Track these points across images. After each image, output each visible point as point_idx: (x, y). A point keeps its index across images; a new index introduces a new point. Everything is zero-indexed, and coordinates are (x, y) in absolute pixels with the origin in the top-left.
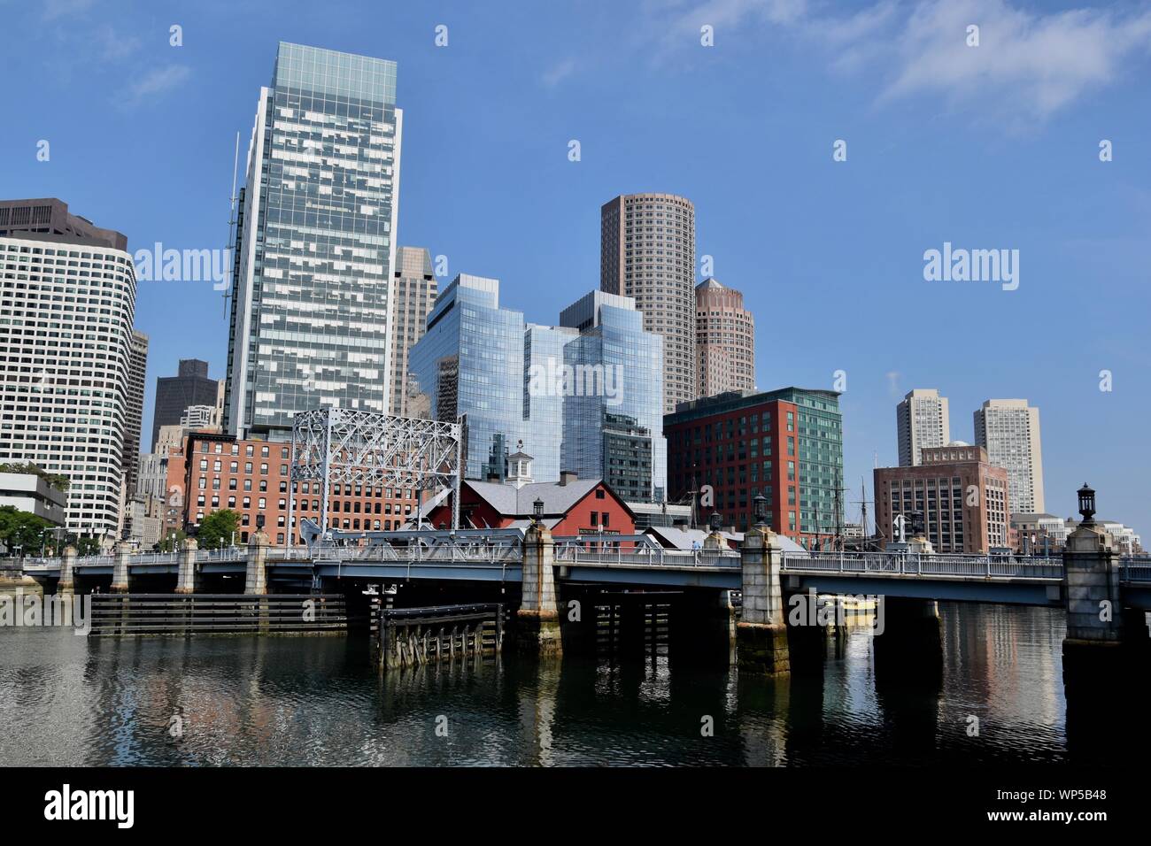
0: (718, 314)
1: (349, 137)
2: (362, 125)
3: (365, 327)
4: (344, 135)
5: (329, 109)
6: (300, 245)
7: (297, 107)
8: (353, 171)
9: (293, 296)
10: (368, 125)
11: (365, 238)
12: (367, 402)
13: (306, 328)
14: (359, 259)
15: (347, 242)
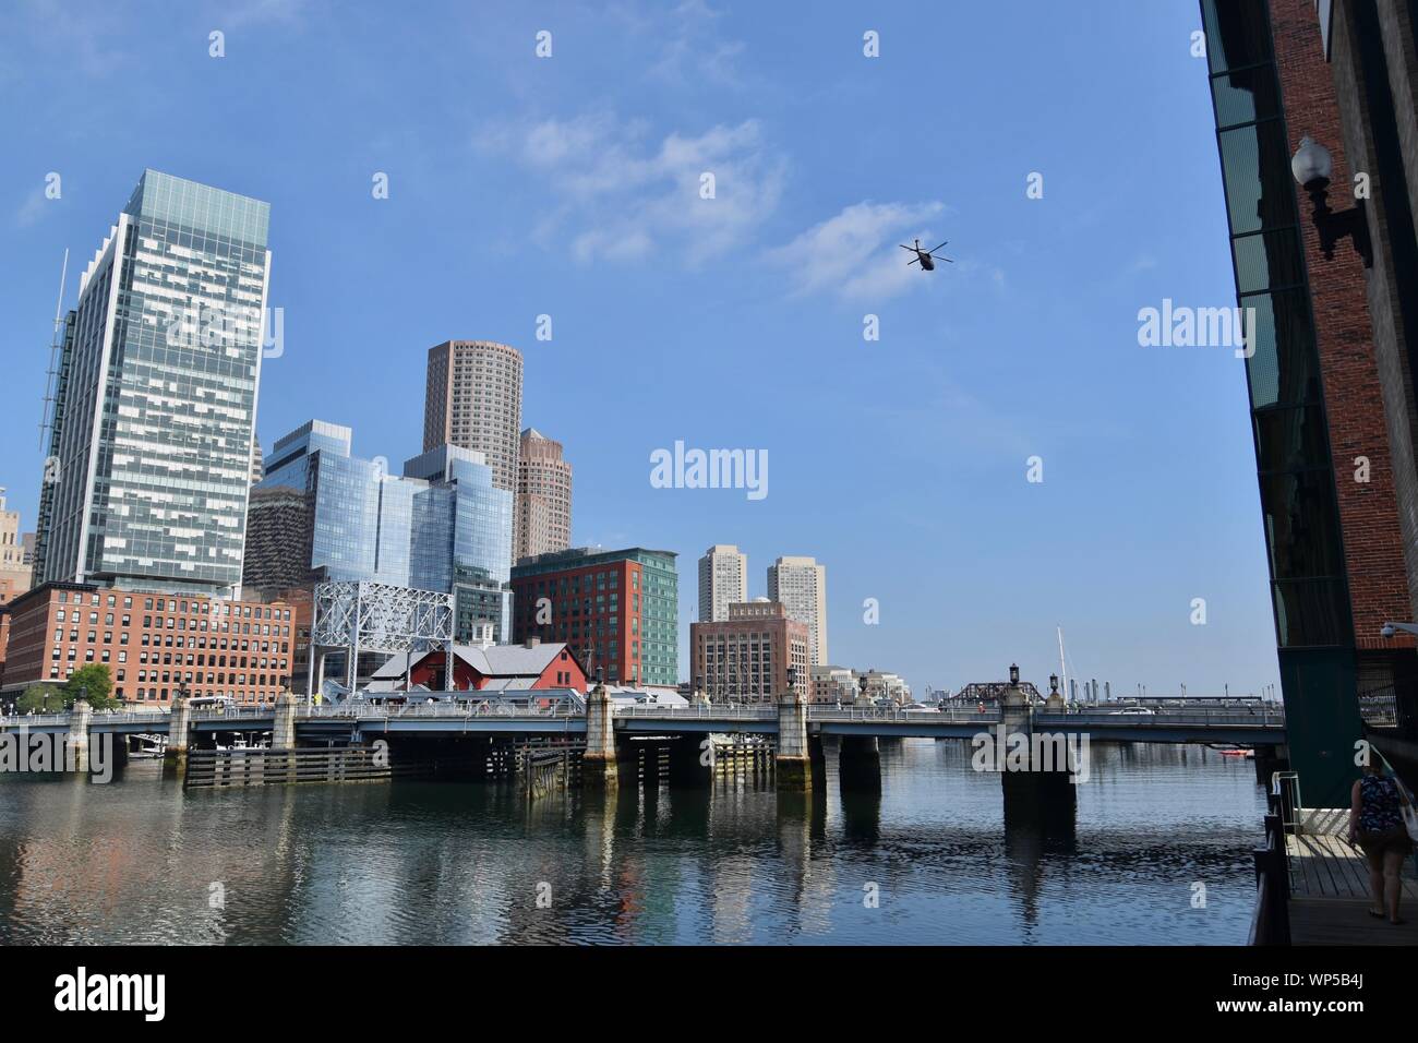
1: (217, 275)
2: (231, 264)
3: (226, 473)
4: (212, 273)
5: (197, 245)
6: (159, 384)
7: (162, 239)
9: (150, 437)
10: (238, 265)
11: (230, 382)
12: (225, 551)
13: (162, 471)
14: (222, 403)
15: (210, 384)
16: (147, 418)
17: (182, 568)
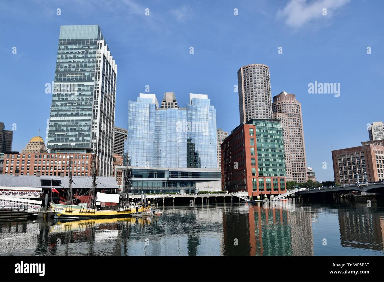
0: (284, 103)
1: (82, 52)
2: (86, 47)
3: (84, 113)
4: (80, 51)
5: (76, 44)
7: (65, 45)
8: (83, 62)
9: (62, 105)
10: (88, 47)
11: (86, 83)
12: (85, 138)
13: (65, 115)
14: (84, 90)
15: (80, 85)
16: (61, 99)
17: (71, 145)
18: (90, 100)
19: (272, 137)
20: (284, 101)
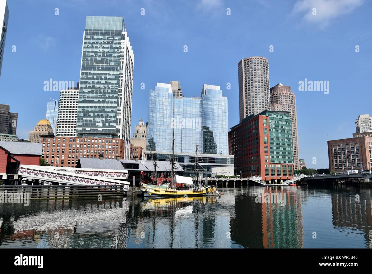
0: (281, 94)
1: (107, 42)
2: (111, 37)
3: (110, 100)
4: (106, 41)
5: (101, 34)
6: (91, 76)
7: (91, 35)
8: (108, 52)
9: (89, 92)
10: (113, 37)
11: (111, 72)
12: (111, 124)
13: (92, 102)
14: (109, 79)
15: (106, 74)
16: (88, 87)
17: (98, 130)
18: (115, 88)
19: (282, 127)
20: (281, 92)
